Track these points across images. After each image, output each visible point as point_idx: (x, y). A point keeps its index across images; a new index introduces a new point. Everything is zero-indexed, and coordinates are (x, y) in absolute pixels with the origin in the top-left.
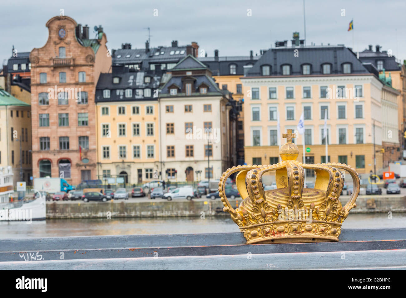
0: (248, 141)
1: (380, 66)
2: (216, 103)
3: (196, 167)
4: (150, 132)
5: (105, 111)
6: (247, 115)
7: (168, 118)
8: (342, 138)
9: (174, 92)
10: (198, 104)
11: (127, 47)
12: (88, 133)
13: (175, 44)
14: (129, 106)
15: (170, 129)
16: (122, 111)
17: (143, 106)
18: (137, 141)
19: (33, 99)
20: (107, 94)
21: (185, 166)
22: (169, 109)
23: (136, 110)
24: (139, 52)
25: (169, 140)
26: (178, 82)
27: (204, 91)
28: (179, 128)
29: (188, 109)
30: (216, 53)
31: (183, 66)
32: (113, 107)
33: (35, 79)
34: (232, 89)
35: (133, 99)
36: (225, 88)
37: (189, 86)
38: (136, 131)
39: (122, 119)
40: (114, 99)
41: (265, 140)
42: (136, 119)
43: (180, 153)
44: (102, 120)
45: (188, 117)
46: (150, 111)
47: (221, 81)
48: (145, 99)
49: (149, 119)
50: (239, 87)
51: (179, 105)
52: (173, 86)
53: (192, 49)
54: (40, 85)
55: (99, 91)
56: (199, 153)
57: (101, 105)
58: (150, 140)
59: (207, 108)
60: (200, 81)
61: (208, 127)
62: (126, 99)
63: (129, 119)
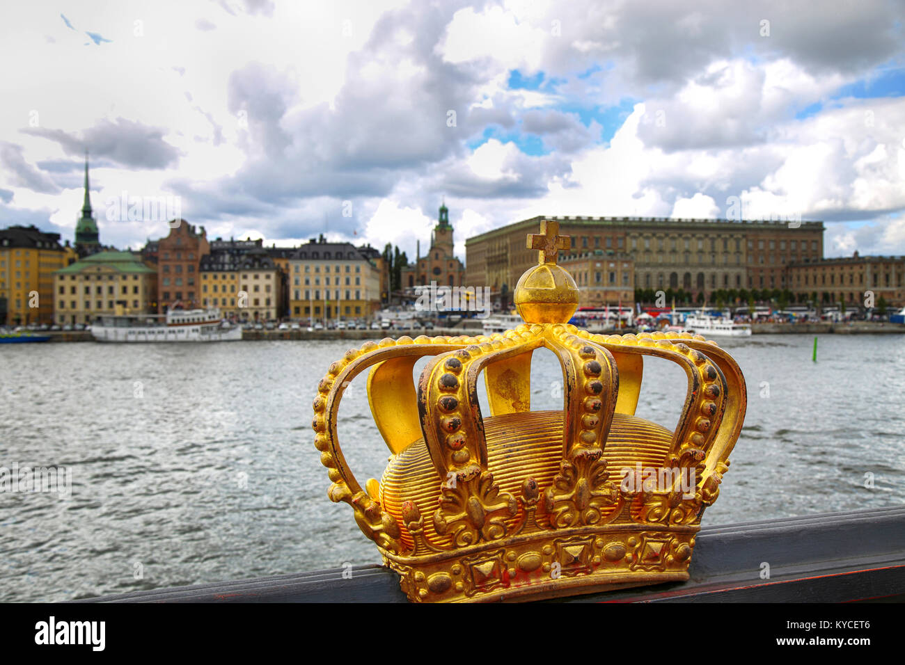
0: (292, 296)
1: (370, 256)
2: (273, 275)
3: (260, 312)
4: (233, 290)
5: (205, 277)
6: (291, 282)
7: (243, 282)
8: (348, 296)
9: (248, 267)
10: (262, 275)
11: (219, 239)
12: (194, 290)
13: (249, 239)
14: (220, 275)
15: (245, 289)
16: (215, 277)
17: (228, 275)
18: (224, 296)
19: (160, 269)
20: (206, 267)
21: (254, 311)
22: (245, 277)
23: (224, 277)
24: (227, 243)
26: (250, 261)
27: (266, 266)
28: (251, 288)
29: (256, 277)
30: (274, 245)
31: (253, 252)
32: (210, 275)
33: (161, 256)
34: (283, 265)
35: (222, 270)
36: (279, 265)
37: (257, 264)
38: (224, 290)
39: (215, 282)
40: (211, 270)
41: (302, 296)
42: (224, 282)
43: (250, 304)
44: (203, 282)
45: (256, 282)
46: (233, 277)
47: (277, 262)
48: (230, 270)
49: (232, 282)
50: (287, 265)
51: (251, 275)
52: (247, 263)
53: (259, 242)
54: (164, 260)
55: (202, 265)
56: (262, 303)
57: (203, 274)
58: (232, 295)
59: (268, 277)
60: (264, 260)
61: (268, 288)
62: (218, 270)
63: (220, 282)
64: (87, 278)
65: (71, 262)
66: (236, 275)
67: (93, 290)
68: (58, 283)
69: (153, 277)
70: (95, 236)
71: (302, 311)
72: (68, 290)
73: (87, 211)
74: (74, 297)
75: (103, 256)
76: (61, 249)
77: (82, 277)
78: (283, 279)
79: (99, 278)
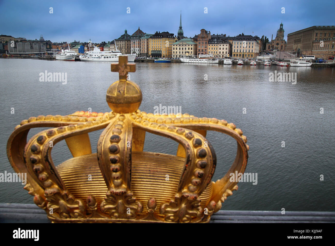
0: (233, 51)
1: (257, 39)
2: (228, 45)
3: (224, 55)
4: (217, 49)
5: (209, 45)
6: (233, 47)
7: (220, 47)
8: (249, 51)
9: (221, 42)
10: (225, 45)
11: (214, 35)
12: (206, 49)
13: (222, 34)
14: (213, 45)
15: (220, 49)
16: (212, 45)
17: (216, 45)
18: (214, 51)
19: (198, 43)
21: (222, 55)
22: (220, 45)
23: (215, 45)
24: (216, 35)
25: (220, 51)
26: (222, 41)
28: (222, 49)
29: (223, 45)
30: (229, 36)
31: (223, 38)
32: (211, 45)
33: (198, 40)
34: (231, 42)
36: (230, 42)
37: (224, 42)
38: (214, 49)
39: (212, 47)
40: (211, 43)
41: (236, 51)
43: (221, 53)
44: (209, 47)
45: (223, 47)
46: (217, 46)
49: (217, 47)
50: (232, 42)
51: (222, 45)
53: (225, 35)
54: (199, 41)
55: (209, 42)
56: (225, 53)
58: (217, 51)
59: (227, 45)
60: (226, 41)
61: (226, 49)
62: (213, 44)
63: (213, 47)
64: (180, 46)
65: (176, 41)
66: (218, 45)
67: (181, 49)
68: (173, 47)
69: (196, 45)
70: (183, 34)
71: (236, 55)
72: (175, 49)
73: (181, 28)
74: (177, 51)
75: (184, 39)
76: (174, 38)
77: (179, 45)
78: (231, 46)
79: (183, 46)
